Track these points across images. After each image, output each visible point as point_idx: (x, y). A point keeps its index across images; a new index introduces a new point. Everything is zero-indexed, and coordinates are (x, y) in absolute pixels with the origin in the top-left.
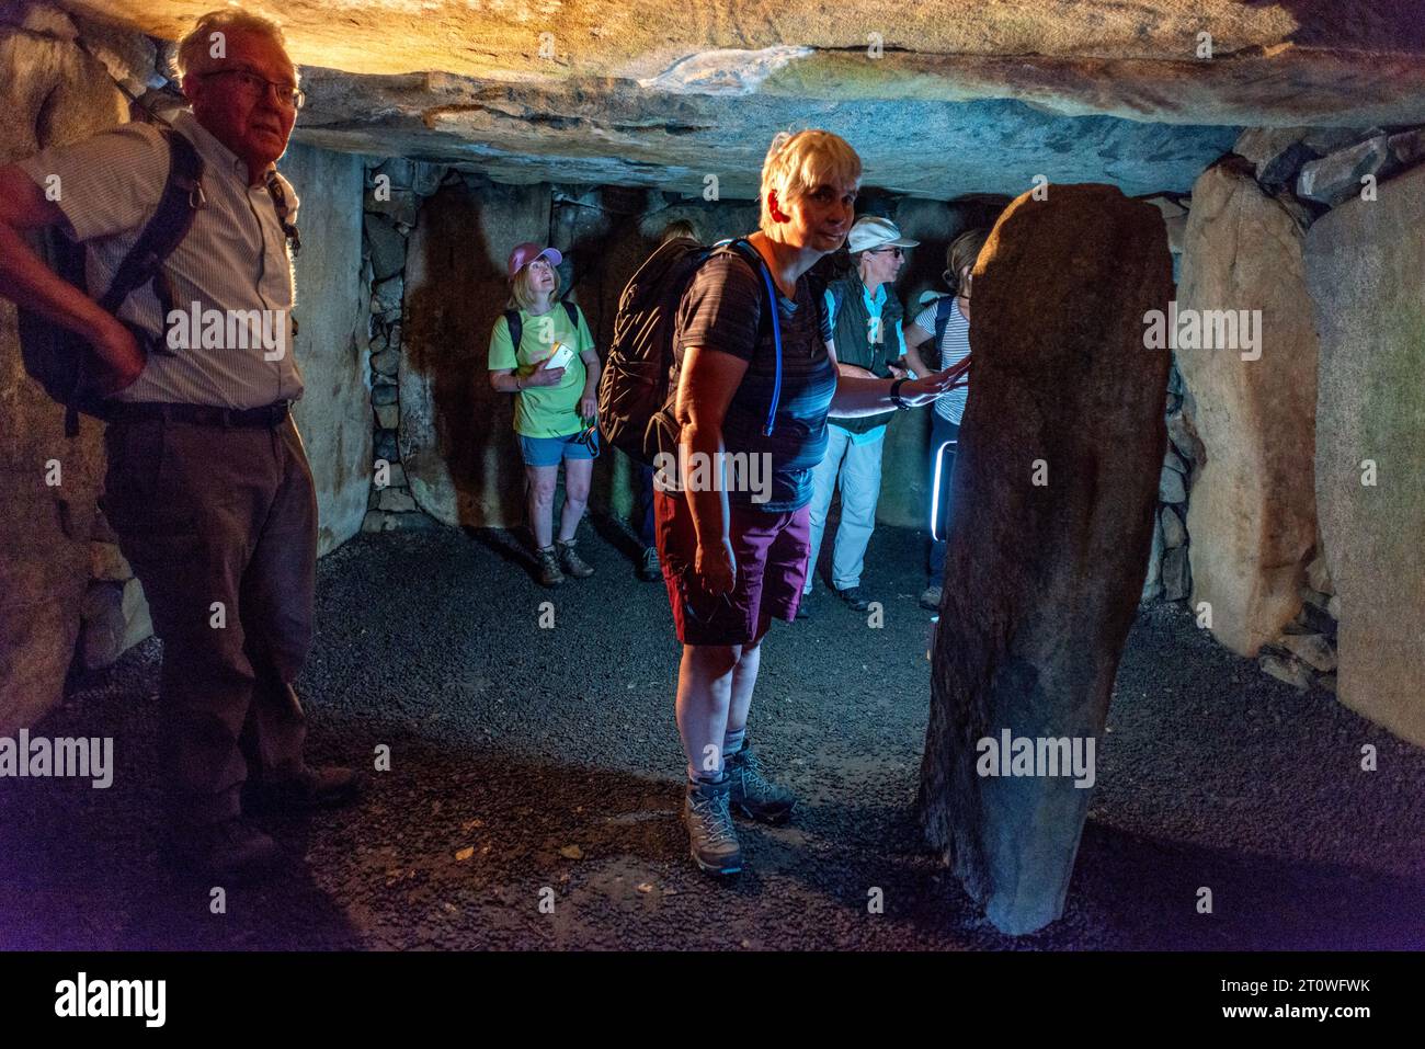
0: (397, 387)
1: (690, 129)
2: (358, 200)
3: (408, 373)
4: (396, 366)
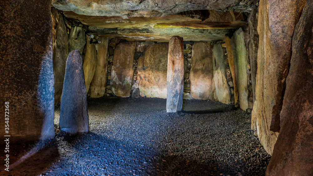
0: (111, 73)
1: (149, 32)
3: (113, 70)
4: (111, 69)
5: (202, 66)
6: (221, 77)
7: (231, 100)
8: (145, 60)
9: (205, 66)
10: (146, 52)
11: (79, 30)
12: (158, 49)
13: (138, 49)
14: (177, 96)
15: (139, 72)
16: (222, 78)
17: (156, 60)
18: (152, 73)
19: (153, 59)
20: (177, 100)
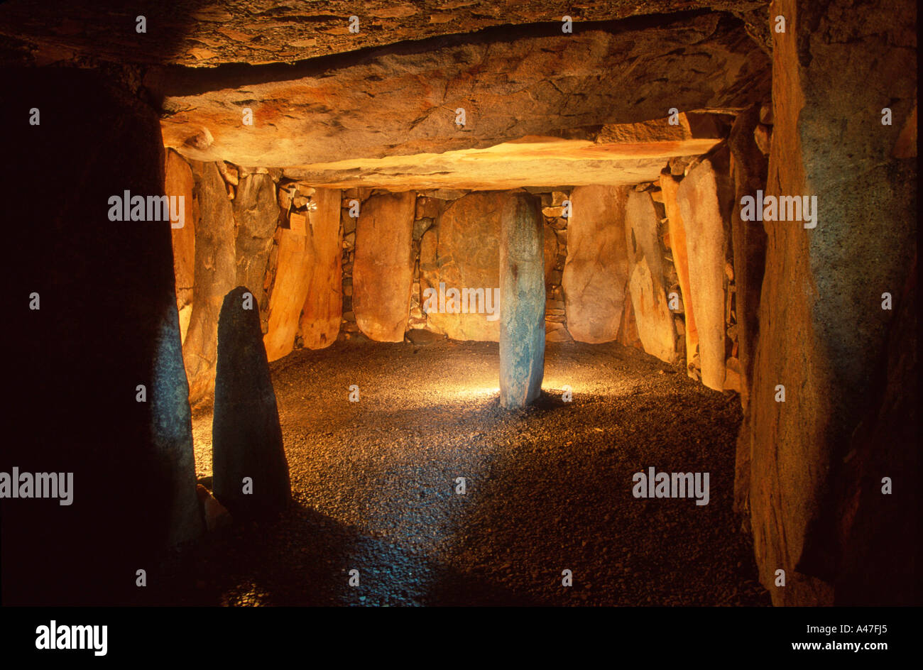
0: (352, 278)
1: (448, 173)
2: (339, 203)
3: (357, 271)
4: (352, 269)
6: (651, 284)
7: (676, 349)
8: (440, 239)
10: (444, 218)
11: (259, 184)
12: (473, 208)
13: (422, 212)
14: (528, 361)
15: (425, 272)
16: (651, 288)
17: (470, 239)
19: (461, 236)
20: (527, 371)
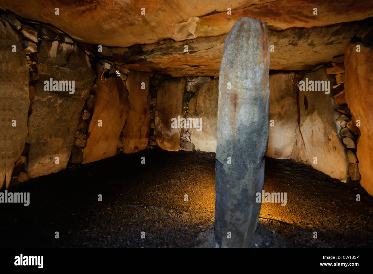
0: (154, 119)
3: (156, 116)
4: (154, 115)
5: (280, 110)
8: (198, 102)
9: (284, 109)
10: (200, 91)
13: (189, 88)
16: (322, 130)
17: (212, 102)
18: (208, 120)
